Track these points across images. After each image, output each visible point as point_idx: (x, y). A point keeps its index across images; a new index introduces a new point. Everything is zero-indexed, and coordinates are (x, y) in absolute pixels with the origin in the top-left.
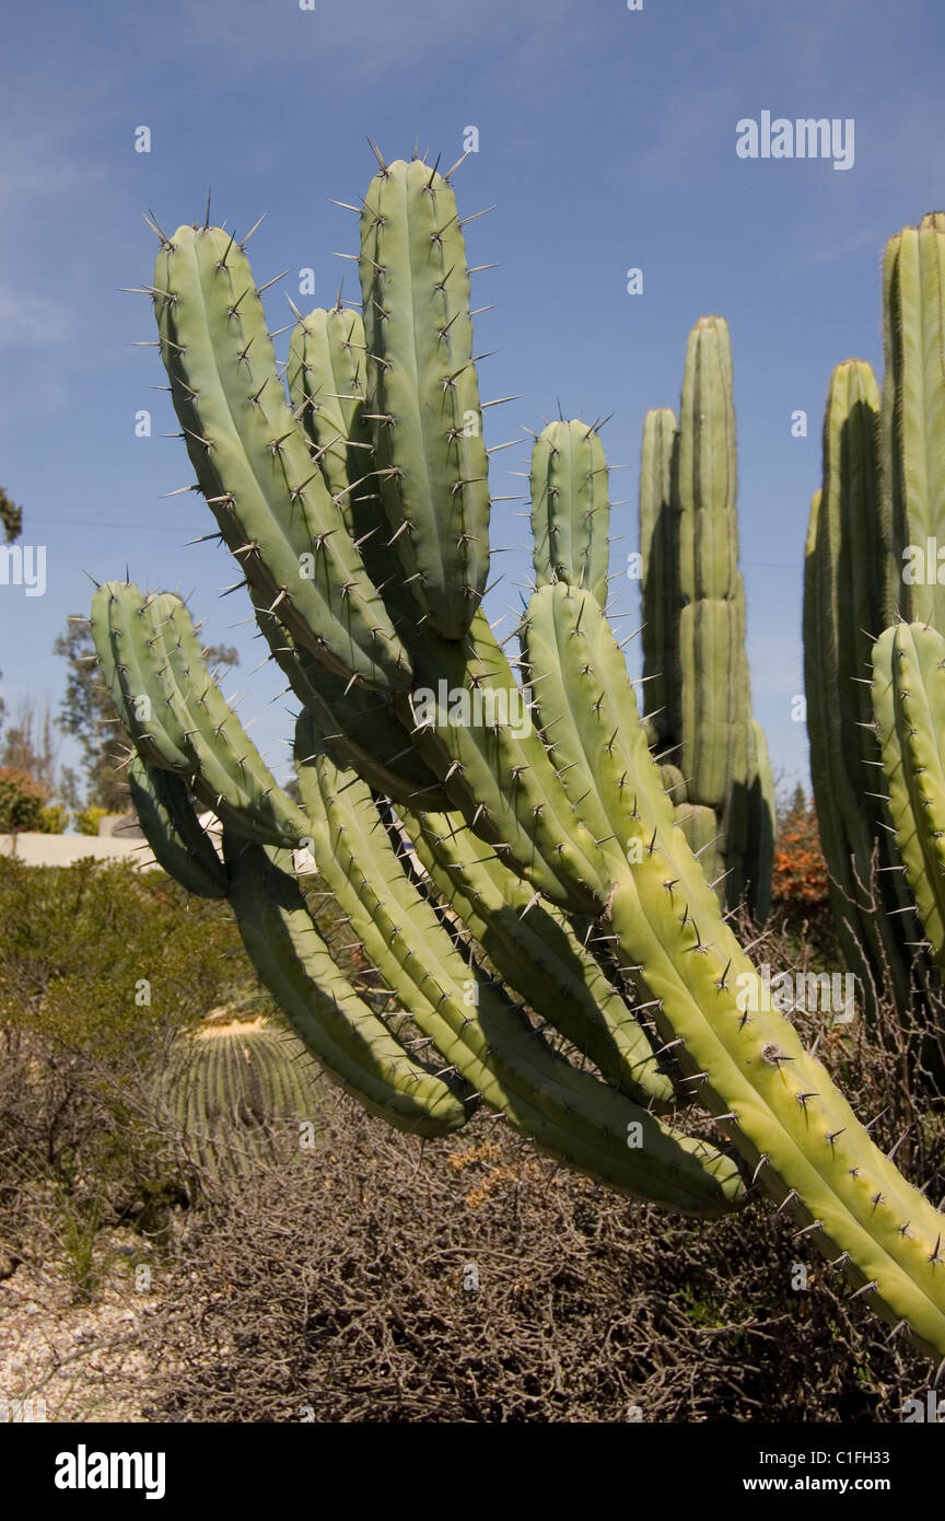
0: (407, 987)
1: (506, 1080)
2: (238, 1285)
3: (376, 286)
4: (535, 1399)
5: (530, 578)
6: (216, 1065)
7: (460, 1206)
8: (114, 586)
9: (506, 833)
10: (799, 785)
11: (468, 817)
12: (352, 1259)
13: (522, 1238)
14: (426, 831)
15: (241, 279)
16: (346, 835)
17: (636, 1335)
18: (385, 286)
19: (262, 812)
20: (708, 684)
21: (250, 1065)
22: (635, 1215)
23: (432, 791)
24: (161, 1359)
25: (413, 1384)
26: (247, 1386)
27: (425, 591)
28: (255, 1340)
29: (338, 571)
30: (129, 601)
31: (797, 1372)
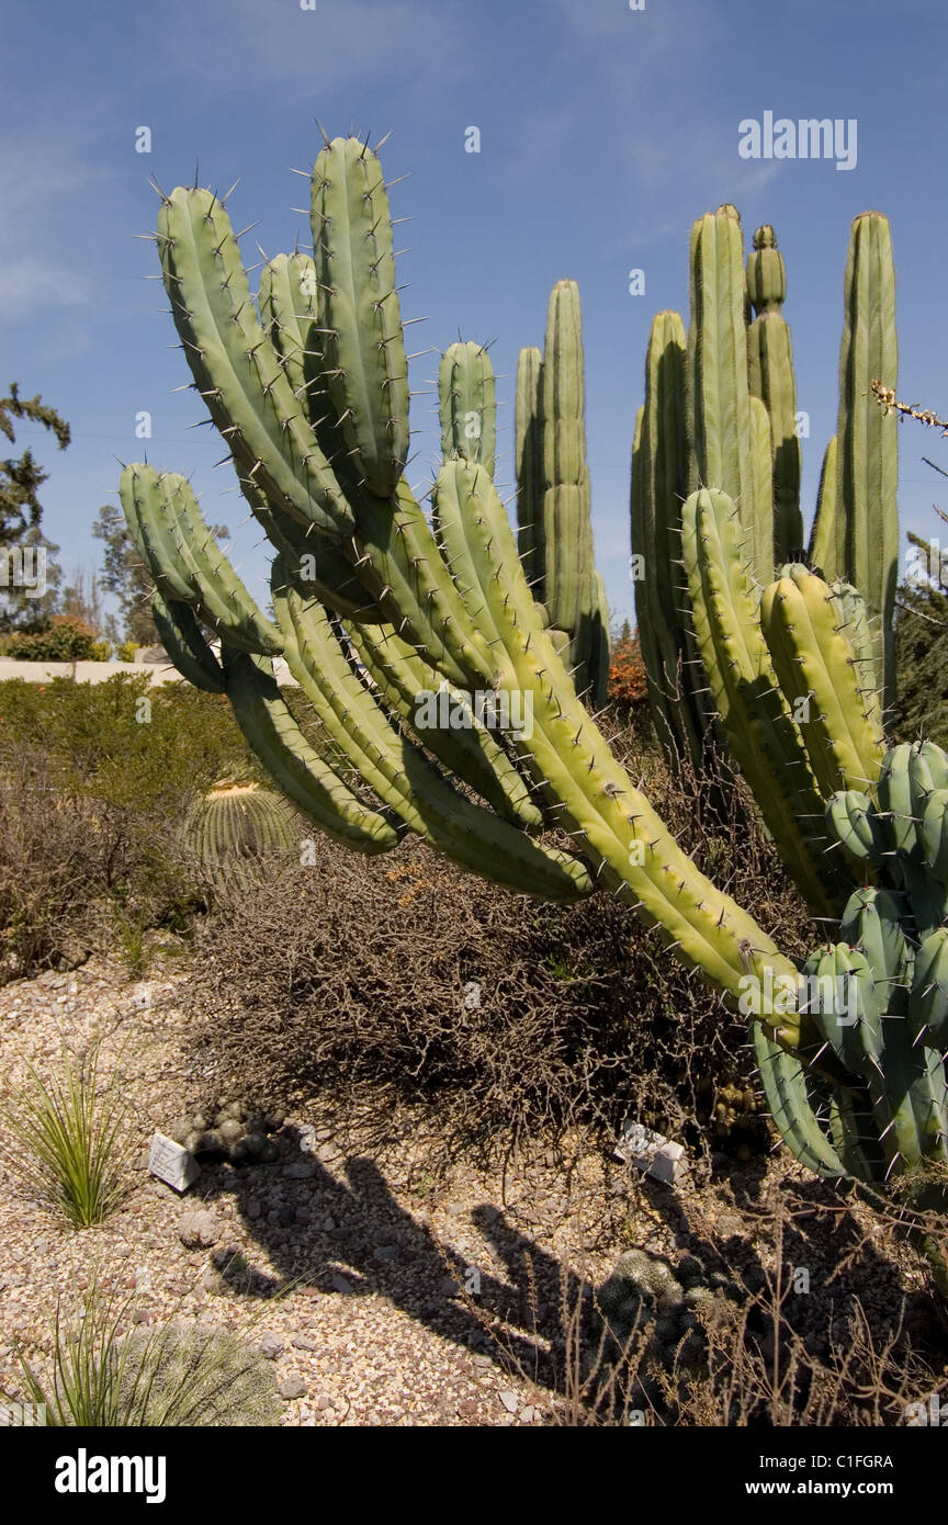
0: (355, 752)
1: (426, 813)
2: (244, 963)
3: (323, 233)
4: (448, 1031)
5: (439, 456)
6: (222, 816)
7: (395, 906)
8: (136, 467)
9: (423, 637)
10: (626, 621)
11: (397, 627)
12: (321, 943)
13: (438, 926)
14: (367, 643)
15: (223, 227)
16: (309, 646)
17: (516, 988)
18: (330, 233)
19: (249, 629)
20: (564, 545)
21: (247, 816)
22: (514, 909)
23: (369, 609)
24: (193, 1014)
25: (365, 1024)
26: (252, 1030)
27: (364, 461)
28: (256, 1000)
29: (300, 447)
30: (148, 477)
31: (624, 1009)
